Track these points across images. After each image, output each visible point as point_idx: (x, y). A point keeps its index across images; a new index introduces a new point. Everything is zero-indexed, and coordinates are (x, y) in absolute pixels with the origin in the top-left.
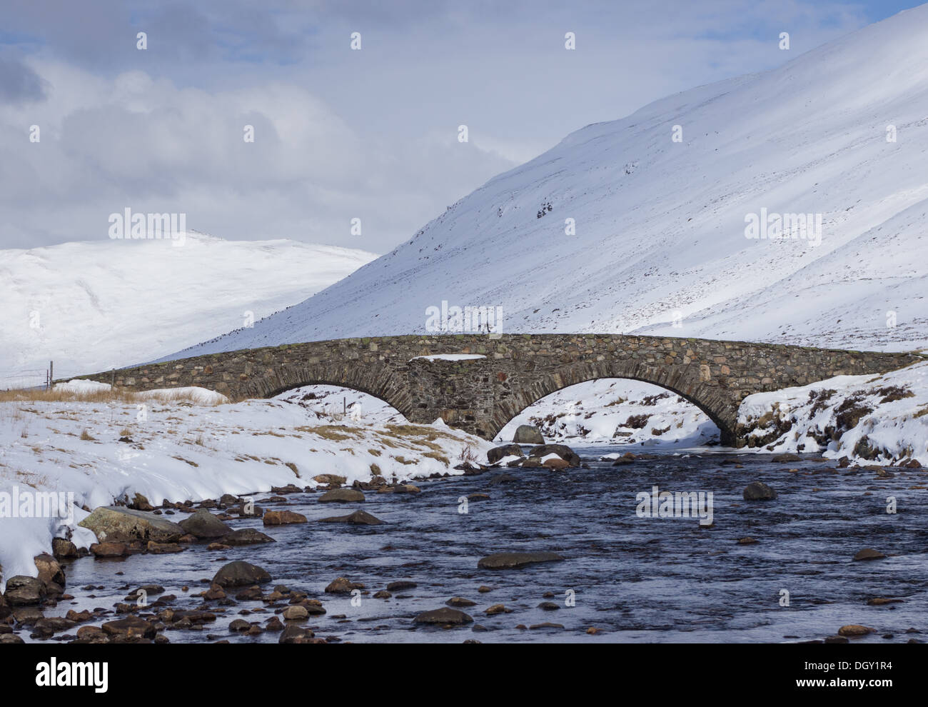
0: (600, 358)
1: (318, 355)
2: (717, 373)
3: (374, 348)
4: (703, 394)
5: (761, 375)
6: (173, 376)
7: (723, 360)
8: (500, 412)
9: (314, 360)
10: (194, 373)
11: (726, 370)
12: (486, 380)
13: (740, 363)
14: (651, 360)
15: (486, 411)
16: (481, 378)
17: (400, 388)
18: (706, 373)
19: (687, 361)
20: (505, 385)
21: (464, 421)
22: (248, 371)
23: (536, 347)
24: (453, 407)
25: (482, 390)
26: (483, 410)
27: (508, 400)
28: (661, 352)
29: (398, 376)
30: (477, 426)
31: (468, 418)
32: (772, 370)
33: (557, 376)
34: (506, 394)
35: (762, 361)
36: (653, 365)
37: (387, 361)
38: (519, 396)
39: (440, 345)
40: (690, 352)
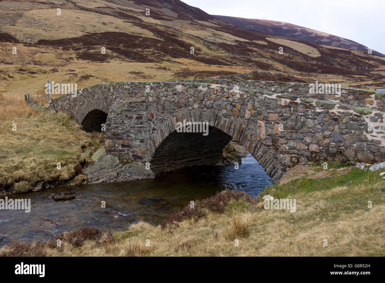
2: (270, 131)
5: (308, 140)
7: (275, 117)
11: (278, 130)
14: (224, 112)
16: (135, 116)
18: (262, 130)
19: (248, 114)
20: (153, 122)
21: (120, 148)
25: (137, 126)
26: (139, 141)
27: (155, 134)
28: (230, 103)
30: (133, 152)
31: (123, 146)
34: (154, 129)
36: (225, 116)
38: (159, 132)
39: (131, 89)
40: (249, 106)
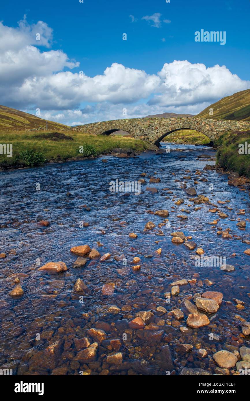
0: (181, 123)
1: (115, 123)
2: (210, 127)
3: (127, 121)
4: (207, 133)
5: (222, 128)
6: (84, 128)
7: (212, 124)
8: (156, 137)
9: (114, 124)
10: (88, 127)
11: (213, 127)
12: (152, 129)
13: (217, 125)
14: (193, 124)
15: (152, 136)
17: (133, 131)
18: (208, 127)
19: (203, 124)
20: (157, 130)
22: (100, 127)
23: (165, 121)
24: (143, 136)
25: (151, 132)
27: (158, 134)
28: (196, 122)
29: (132, 128)
31: (147, 138)
32: (225, 127)
33: (170, 128)
34: (157, 132)
35: (223, 124)
36: (194, 125)
37: (130, 124)
38: (161, 133)
39: (142, 121)
40: (204, 122)
